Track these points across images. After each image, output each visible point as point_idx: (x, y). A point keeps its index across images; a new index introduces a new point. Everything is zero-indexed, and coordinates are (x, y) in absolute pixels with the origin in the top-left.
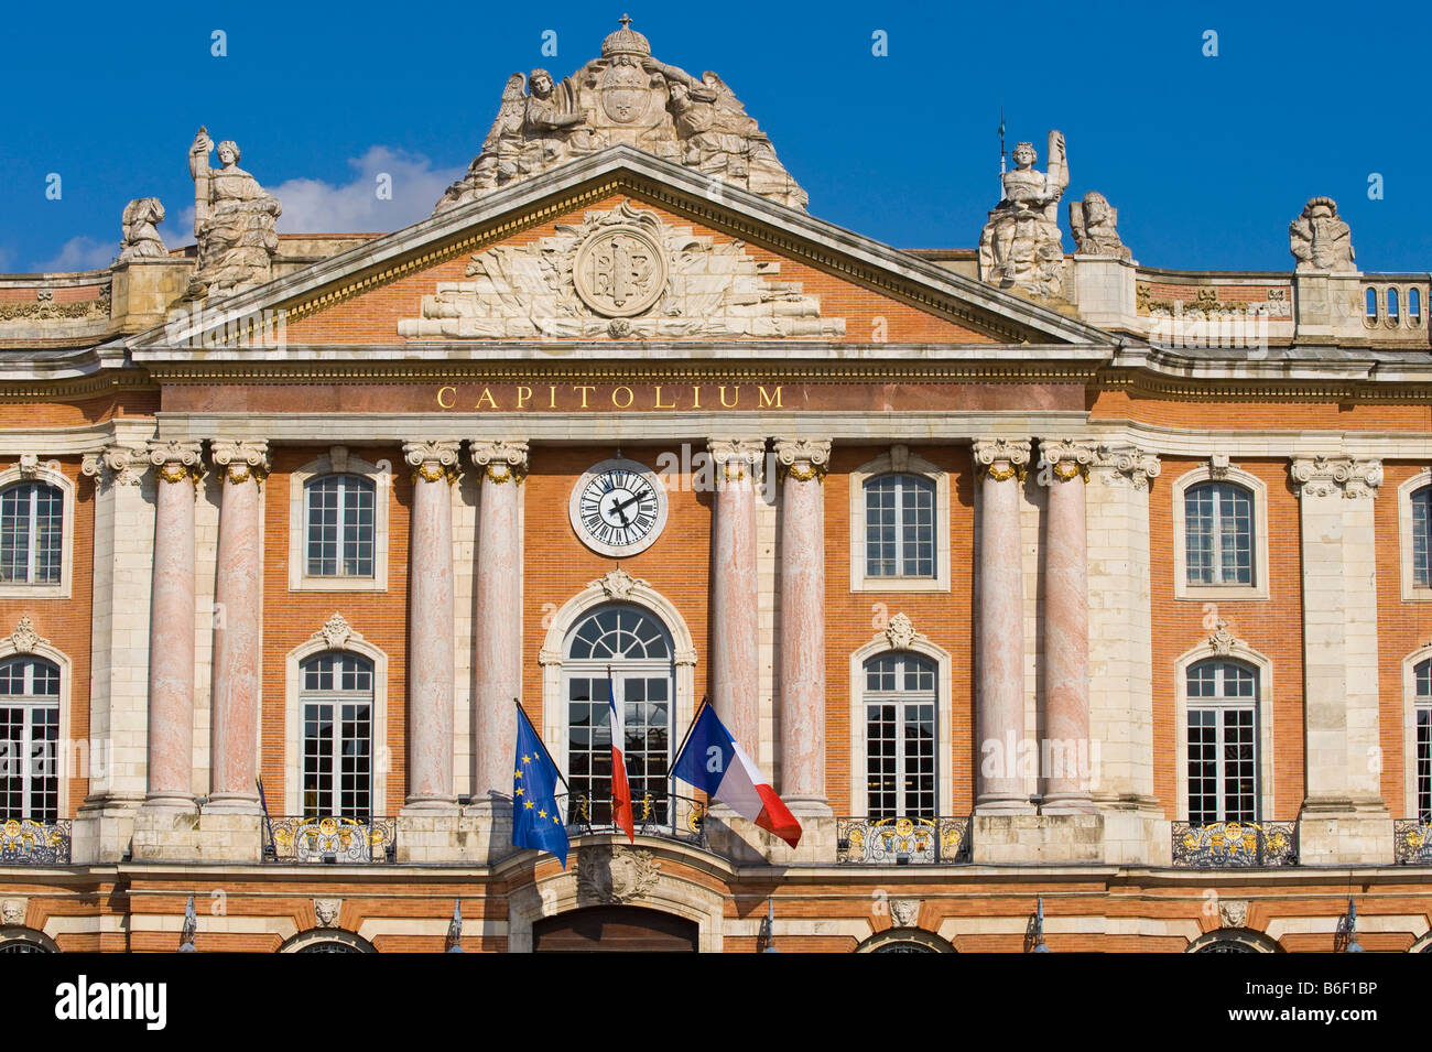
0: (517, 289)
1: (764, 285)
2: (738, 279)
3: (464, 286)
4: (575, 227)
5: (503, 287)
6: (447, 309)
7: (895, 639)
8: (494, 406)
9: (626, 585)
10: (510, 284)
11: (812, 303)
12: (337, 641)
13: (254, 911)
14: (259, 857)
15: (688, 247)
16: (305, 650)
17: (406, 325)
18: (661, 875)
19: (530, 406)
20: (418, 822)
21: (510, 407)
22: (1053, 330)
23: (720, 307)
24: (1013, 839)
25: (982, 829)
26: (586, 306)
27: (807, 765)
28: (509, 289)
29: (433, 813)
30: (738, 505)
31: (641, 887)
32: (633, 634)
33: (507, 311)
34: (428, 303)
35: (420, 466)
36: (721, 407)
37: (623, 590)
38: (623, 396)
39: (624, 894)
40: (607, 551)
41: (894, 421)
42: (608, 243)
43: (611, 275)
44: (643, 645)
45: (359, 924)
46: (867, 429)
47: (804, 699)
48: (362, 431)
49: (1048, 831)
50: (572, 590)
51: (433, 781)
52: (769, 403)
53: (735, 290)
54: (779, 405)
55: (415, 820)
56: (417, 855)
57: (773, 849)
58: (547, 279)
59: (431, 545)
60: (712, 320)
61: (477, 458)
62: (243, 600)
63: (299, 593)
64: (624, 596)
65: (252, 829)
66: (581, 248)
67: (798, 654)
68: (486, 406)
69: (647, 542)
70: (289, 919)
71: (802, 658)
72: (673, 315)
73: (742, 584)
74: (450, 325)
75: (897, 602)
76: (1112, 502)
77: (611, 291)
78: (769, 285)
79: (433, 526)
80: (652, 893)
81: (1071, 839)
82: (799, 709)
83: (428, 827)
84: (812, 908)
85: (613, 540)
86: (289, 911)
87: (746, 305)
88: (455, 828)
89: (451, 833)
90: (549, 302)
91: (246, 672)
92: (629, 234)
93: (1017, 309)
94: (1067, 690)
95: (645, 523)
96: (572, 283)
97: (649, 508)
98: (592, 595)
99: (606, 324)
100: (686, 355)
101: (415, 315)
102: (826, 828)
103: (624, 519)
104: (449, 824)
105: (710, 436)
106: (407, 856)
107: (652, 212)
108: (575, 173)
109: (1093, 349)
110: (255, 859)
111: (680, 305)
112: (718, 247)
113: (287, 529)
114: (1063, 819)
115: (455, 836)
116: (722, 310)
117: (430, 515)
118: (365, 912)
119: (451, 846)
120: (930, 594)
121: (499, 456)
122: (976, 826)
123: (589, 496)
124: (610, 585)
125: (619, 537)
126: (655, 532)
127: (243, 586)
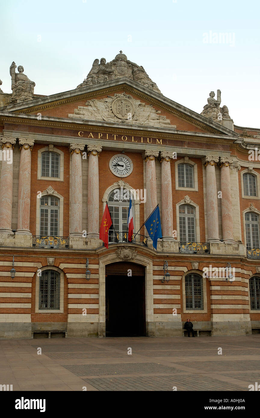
0: (98, 110)
1: (157, 116)
2: (151, 113)
3: (85, 108)
4: (112, 97)
5: (95, 109)
6: (81, 112)
7: (187, 201)
8: (93, 137)
10: (97, 108)
11: (168, 121)
12: (50, 192)
13: (30, 261)
15: (140, 105)
17: (70, 115)
18: (138, 254)
19: (102, 138)
20: (75, 239)
21: (97, 137)
22: (224, 132)
23: (147, 120)
24: (219, 249)
25: (212, 245)
26: (115, 116)
27: (170, 229)
28: (96, 110)
29: (79, 236)
30: (153, 166)
31: (133, 257)
33: (96, 114)
34: (76, 110)
35: (74, 150)
36: (148, 143)
37: (123, 185)
38: (124, 138)
39: (129, 259)
40: (118, 176)
41: (188, 150)
42: (120, 102)
43: (121, 109)
45: (59, 265)
46: (182, 151)
47: (169, 213)
48: (59, 140)
49: (227, 247)
50: (110, 185)
51: (78, 228)
52: (159, 143)
53: (151, 116)
54: (161, 144)
56: (75, 247)
57: (164, 249)
58: (106, 108)
59: (77, 169)
60: (145, 122)
61: (89, 149)
62: (27, 179)
63: (40, 180)
64: (123, 187)
65: (30, 239)
66: (114, 102)
67: (168, 203)
68: (91, 137)
69: (128, 175)
70: (40, 263)
71: (169, 203)
72: (136, 120)
73: (154, 185)
74: (82, 116)
75: (187, 193)
76: (233, 174)
77: (121, 113)
78: (158, 116)
79: (78, 165)
80: (135, 258)
81: (232, 249)
82: (168, 215)
83: (77, 240)
84: (173, 264)
86: (40, 261)
87: (153, 119)
88: (85, 240)
90: (106, 114)
91: (28, 198)
92: (125, 100)
93: (216, 126)
94: (229, 214)
95: (128, 170)
96: (112, 110)
97: (128, 166)
98: (115, 186)
99: (120, 121)
100: (142, 129)
101: (73, 113)
102: (176, 244)
103: (122, 168)
104: (83, 239)
105: (146, 149)
106: (72, 247)
107: (131, 96)
108: (114, 83)
109: (234, 137)
110: (31, 247)
111: (138, 118)
112: (147, 106)
113: (37, 164)
114: (230, 244)
115: (85, 243)
116: (148, 120)
117: (77, 162)
118: (61, 262)
119: (84, 245)
120: (193, 192)
121: (95, 149)
122: (211, 245)
123: (114, 162)
124: (120, 184)
125: (121, 173)
126: (130, 172)
127: (27, 176)
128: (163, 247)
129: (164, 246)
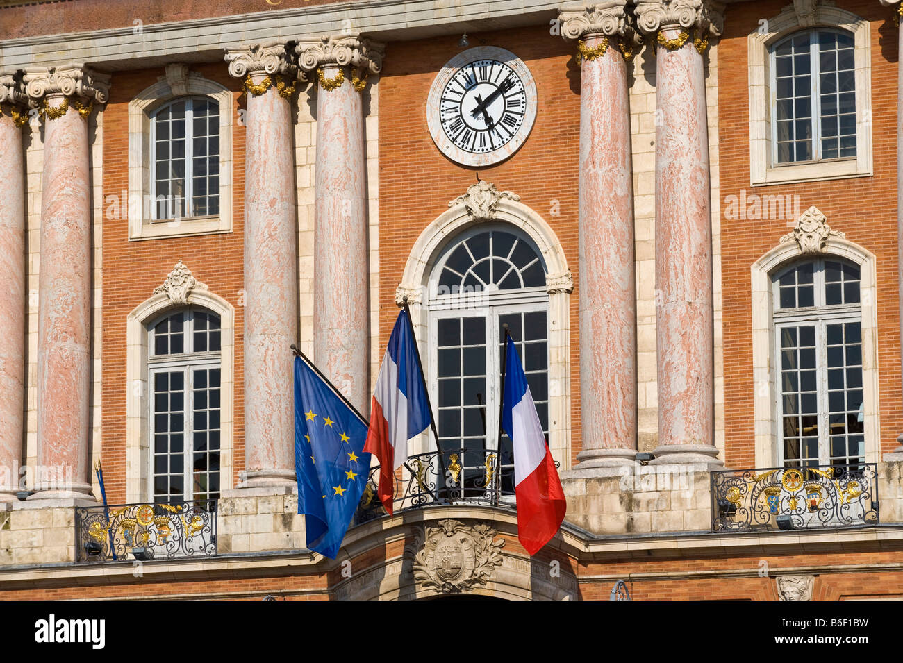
7: (804, 239)
9: (488, 199)
12: (177, 294)
14: (72, 557)
16: (147, 309)
18: (505, 555)
20: (240, 506)
27: (680, 407)
29: (262, 492)
31: (478, 571)
32: (507, 260)
35: (245, 77)
37: (485, 207)
39: (461, 581)
40: (470, 160)
44: (519, 272)
50: (432, 213)
51: (262, 454)
55: (237, 502)
56: (240, 545)
57: (636, 515)
59: (258, 170)
61: (302, 63)
62: (60, 255)
63: (140, 241)
64: (485, 214)
65: (65, 524)
67: (668, 268)
69: (514, 145)
71: (672, 273)
73: (601, 186)
75: (810, 193)
82: (668, 336)
83: (251, 509)
85: (477, 146)
88: (280, 509)
89: (275, 514)
91: (65, 339)
95: (512, 122)
97: (517, 103)
98: (454, 216)
102: (696, 486)
103: (488, 120)
104: (273, 505)
105: (563, 6)
106: (228, 545)
110: (68, 560)
113: (125, 168)
115: (280, 519)
119: (276, 530)
120: (847, 180)
121: (328, 56)
122: (882, 476)
123: (450, 95)
124: (472, 202)
125: (483, 142)
126: (523, 132)
127: (61, 239)
128: (629, 509)
129: (638, 503)
